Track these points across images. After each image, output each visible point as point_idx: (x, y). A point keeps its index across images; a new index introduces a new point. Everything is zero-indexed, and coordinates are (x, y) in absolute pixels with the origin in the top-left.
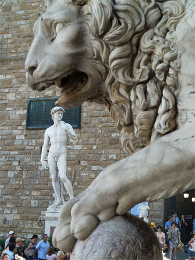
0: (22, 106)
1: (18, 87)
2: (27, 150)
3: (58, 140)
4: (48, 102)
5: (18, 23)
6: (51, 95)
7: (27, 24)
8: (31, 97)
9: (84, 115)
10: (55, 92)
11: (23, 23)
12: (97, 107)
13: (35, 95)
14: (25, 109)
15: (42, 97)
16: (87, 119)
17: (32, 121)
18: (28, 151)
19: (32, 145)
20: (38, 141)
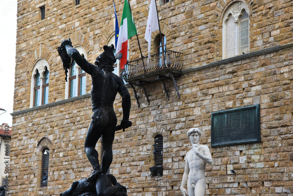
0: (207, 121)
1: (202, 100)
2: (214, 170)
3: (193, 165)
4: (229, 114)
5: (200, 28)
6: (231, 106)
7: (207, 28)
8: (214, 110)
9: (263, 126)
10: (235, 102)
11: (203, 28)
12: (275, 116)
13: (217, 108)
14: (210, 125)
15: (224, 109)
16: (267, 132)
17: (216, 137)
18: (215, 172)
19: (218, 165)
20: (223, 160)
